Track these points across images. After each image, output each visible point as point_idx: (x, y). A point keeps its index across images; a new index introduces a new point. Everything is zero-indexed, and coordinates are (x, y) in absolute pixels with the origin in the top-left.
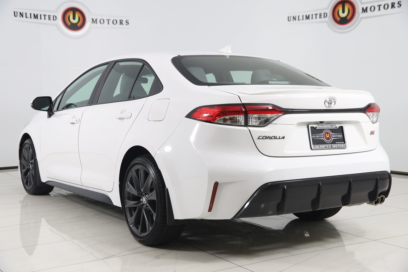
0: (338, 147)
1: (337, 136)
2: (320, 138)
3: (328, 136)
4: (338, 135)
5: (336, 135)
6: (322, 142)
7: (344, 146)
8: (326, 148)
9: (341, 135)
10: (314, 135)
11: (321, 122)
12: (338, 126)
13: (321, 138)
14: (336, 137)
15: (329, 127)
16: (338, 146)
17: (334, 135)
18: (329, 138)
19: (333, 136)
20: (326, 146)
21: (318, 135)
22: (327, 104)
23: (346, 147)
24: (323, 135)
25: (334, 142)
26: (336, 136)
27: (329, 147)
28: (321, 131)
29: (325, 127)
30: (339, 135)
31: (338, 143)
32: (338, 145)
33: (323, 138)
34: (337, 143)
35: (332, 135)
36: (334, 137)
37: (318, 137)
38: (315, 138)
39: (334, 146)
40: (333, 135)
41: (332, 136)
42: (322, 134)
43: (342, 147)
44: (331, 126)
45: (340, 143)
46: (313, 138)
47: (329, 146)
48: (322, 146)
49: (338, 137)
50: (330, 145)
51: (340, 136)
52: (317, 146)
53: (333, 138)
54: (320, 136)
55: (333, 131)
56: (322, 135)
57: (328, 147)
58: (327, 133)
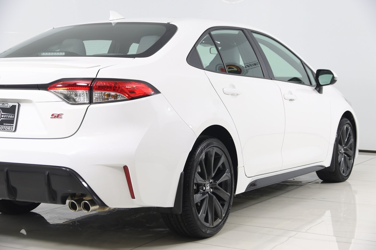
0: (3, 129)
1: (8, 116)
4: (8, 115)
5: (6, 115)
7: (10, 129)
9: (12, 115)
12: (11, 104)
14: (6, 118)
15: (1, 105)
16: (3, 128)
17: (4, 115)
19: (3, 116)
23: (12, 130)
25: (1, 123)
26: (6, 116)
30: (10, 115)
31: (6, 124)
32: (4, 127)
35: (1, 114)
36: (4, 118)
40: (3, 115)
41: (1, 116)
43: (7, 130)
44: (3, 104)
45: (8, 124)
49: (8, 118)
51: (11, 117)
53: (2, 118)
55: (5, 110)
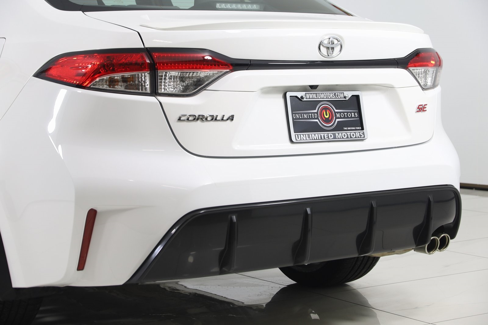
0: (348, 137)
1: (347, 115)
2: (310, 119)
3: (327, 115)
4: (347, 113)
5: (344, 113)
6: (316, 128)
7: (360, 135)
8: (322, 140)
9: (354, 113)
10: (297, 113)
11: (313, 87)
12: (349, 94)
13: (312, 119)
14: (344, 118)
15: (331, 96)
17: (340, 113)
18: (330, 119)
19: (338, 115)
20: (322, 135)
21: (305, 113)
22: (324, 50)
23: (364, 137)
24: (317, 113)
25: (340, 127)
26: (345, 115)
27: (328, 137)
28: (313, 104)
29: (322, 96)
30: (351, 113)
31: (349, 128)
32: (349, 134)
33: (317, 118)
34: (346, 128)
35: (335, 113)
36: (341, 118)
37: (305, 116)
38: (299, 119)
39: (339, 134)
40: (338, 113)
41: (336, 115)
42: (316, 111)
43: (356, 137)
44: (335, 95)
45: (353, 128)
46: (296, 119)
47: (328, 135)
48: (315, 135)
49: (348, 117)
50: (330, 133)
51: (353, 116)
52: (303, 135)
53: (338, 118)
54: (310, 114)
55: (339, 104)
56: (314, 113)
57: (326, 136)
58: (326, 109)
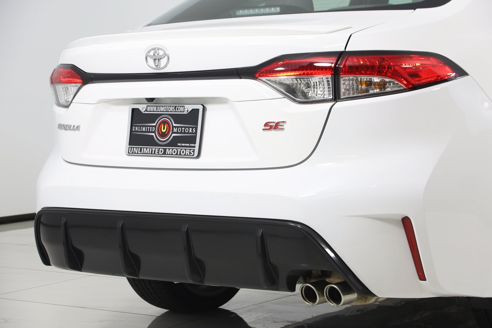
0: (177, 154)
1: (184, 130)
2: (147, 132)
3: (164, 129)
4: (185, 127)
5: (181, 127)
7: (190, 153)
8: (152, 154)
9: (193, 128)
10: (137, 126)
11: (150, 100)
12: (189, 108)
13: (150, 132)
14: (181, 133)
15: (171, 109)
16: (177, 151)
17: (178, 127)
18: (166, 133)
19: (175, 130)
20: (154, 149)
21: (144, 126)
22: (151, 62)
23: (193, 155)
24: (155, 126)
25: (174, 143)
26: (182, 130)
27: (158, 152)
28: (152, 118)
29: (160, 109)
30: (189, 128)
31: (183, 145)
32: (179, 150)
33: (154, 132)
34: (180, 144)
35: (173, 127)
36: (177, 133)
37: (144, 129)
38: (138, 131)
39: (170, 150)
40: (175, 127)
41: (173, 130)
42: (154, 124)
43: (185, 155)
44: (175, 108)
45: (187, 145)
46: (135, 131)
47: (159, 150)
48: (147, 149)
49: (185, 133)
50: (162, 149)
51: (190, 131)
52: (136, 148)
53: (175, 133)
54: (149, 128)
55: (178, 118)
56: (152, 126)
57: (156, 151)
58: (165, 122)
